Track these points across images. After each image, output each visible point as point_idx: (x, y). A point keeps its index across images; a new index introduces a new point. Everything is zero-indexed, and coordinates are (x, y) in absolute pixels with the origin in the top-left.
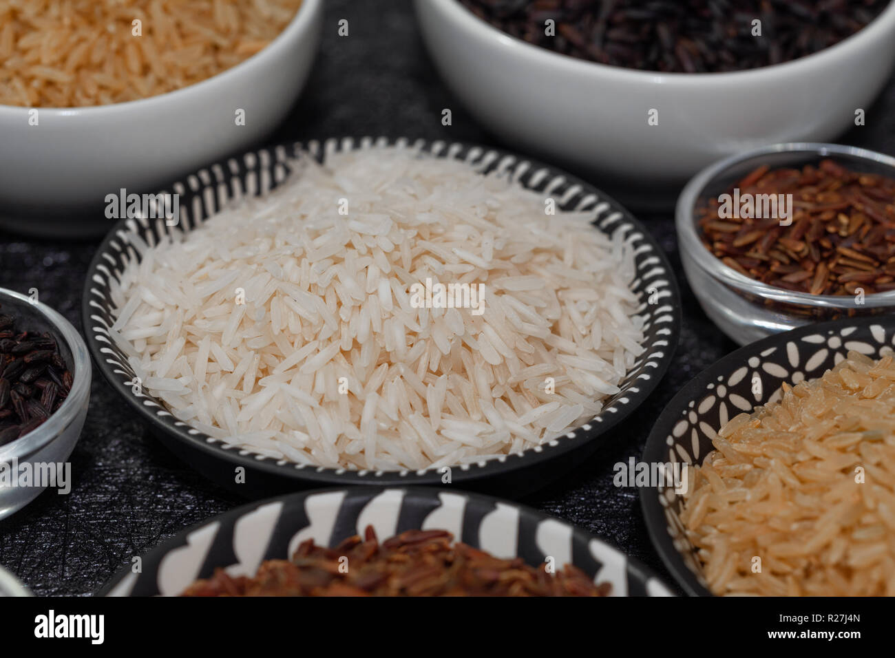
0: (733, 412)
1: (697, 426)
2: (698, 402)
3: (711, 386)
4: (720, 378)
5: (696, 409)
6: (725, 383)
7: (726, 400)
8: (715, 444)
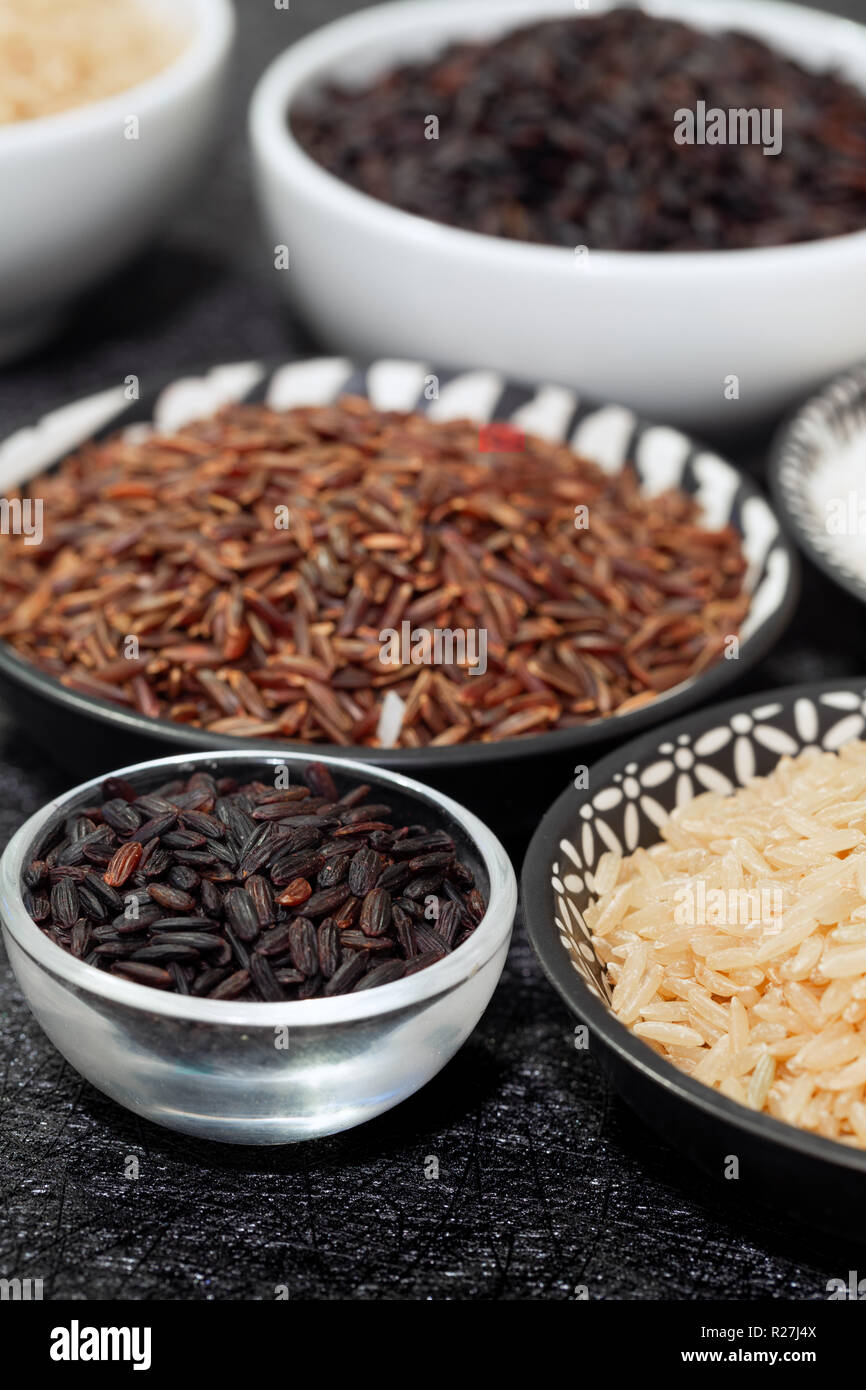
0: (699, 789)
1: (637, 802)
2: (643, 765)
3: (666, 748)
4: (684, 739)
5: (637, 776)
6: (691, 746)
7: (691, 773)
8: (664, 833)
